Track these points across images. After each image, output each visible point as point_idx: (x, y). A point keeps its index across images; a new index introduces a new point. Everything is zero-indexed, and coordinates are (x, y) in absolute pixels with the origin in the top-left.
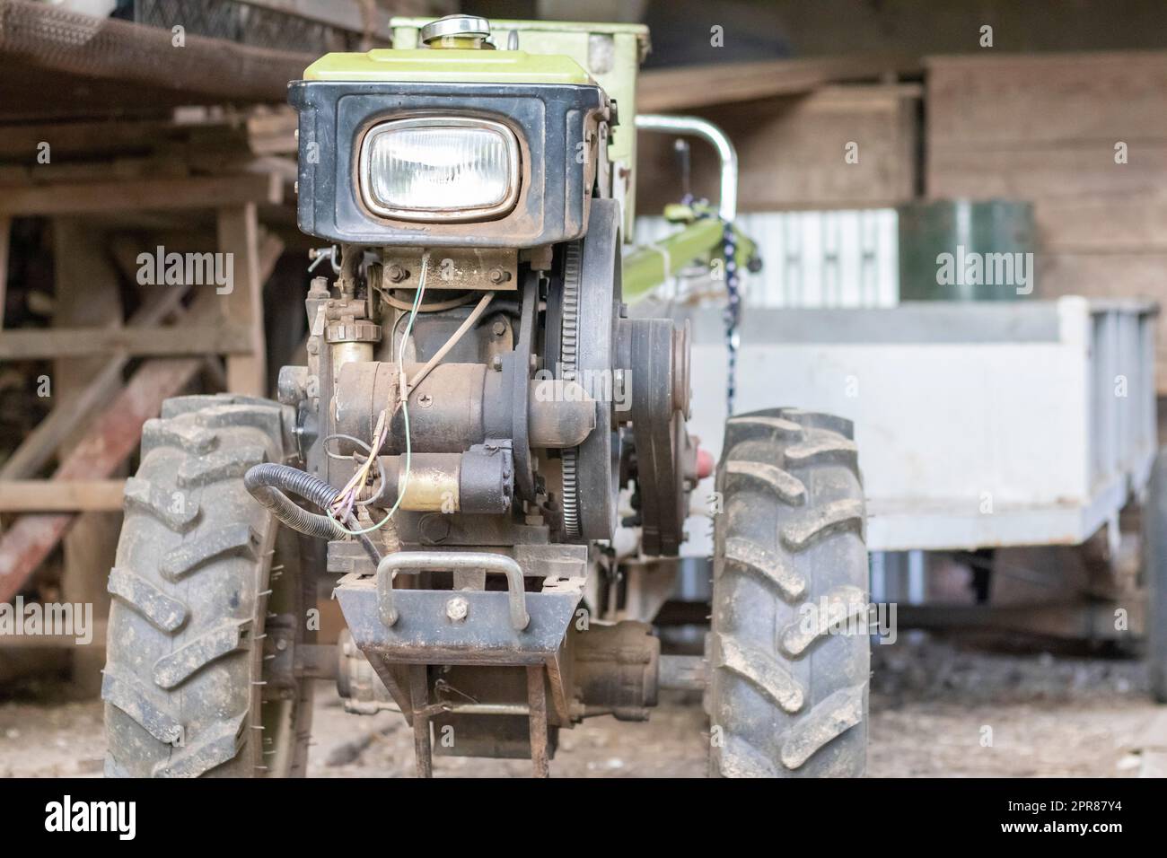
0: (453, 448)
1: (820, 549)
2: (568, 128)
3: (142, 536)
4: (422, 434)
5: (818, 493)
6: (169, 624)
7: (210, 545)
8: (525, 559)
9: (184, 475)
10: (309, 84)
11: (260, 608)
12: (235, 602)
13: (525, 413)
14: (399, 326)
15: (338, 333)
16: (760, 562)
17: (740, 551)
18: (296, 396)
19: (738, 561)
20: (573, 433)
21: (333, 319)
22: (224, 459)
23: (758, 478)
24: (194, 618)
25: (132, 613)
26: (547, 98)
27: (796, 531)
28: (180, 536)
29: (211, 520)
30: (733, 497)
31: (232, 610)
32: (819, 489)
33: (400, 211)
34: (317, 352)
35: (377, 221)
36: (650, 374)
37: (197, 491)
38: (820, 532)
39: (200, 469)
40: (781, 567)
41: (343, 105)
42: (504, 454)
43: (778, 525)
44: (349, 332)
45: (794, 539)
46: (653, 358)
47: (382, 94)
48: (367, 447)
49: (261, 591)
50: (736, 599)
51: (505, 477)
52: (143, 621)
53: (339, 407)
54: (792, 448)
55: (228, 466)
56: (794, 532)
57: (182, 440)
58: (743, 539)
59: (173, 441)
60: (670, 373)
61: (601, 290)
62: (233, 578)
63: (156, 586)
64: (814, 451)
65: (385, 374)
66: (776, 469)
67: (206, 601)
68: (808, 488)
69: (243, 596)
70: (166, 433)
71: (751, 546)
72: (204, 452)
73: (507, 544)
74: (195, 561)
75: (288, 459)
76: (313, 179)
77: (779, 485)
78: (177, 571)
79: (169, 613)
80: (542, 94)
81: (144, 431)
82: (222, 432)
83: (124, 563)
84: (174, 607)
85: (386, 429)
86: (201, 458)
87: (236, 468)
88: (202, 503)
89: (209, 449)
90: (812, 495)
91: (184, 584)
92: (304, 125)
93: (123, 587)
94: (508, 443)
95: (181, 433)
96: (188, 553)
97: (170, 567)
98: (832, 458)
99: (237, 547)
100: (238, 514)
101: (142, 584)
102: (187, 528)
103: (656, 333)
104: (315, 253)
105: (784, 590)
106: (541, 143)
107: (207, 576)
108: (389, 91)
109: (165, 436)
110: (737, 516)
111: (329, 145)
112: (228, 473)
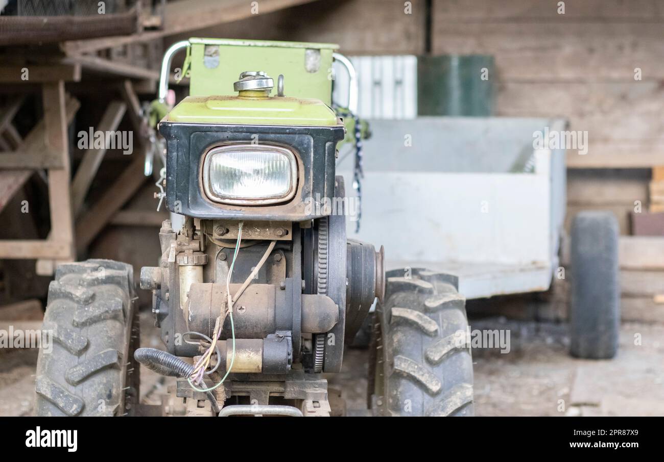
0: (257, 336)
1: (447, 362)
2: (326, 152)
3: (54, 357)
4: (239, 328)
5: (444, 328)
6: (73, 412)
7: (95, 364)
8: (292, 389)
9: (77, 320)
10: (173, 125)
11: (123, 397)
12: (110, 396)
13: (300, 317)
14: (219, 256)
15: (183, 260)
16: (414, 372)
17: (403, 365)
18: (151, 285)
19: (401, 371)
20: (327, 326)
21: (180, 252)
22: (100, 309)
23: (411, 320)
24: (86, 407)
25: (50, 403)
26: (314, 135)
27: (435, 353)
28: (76, 357)
29: (95, 347)
30: (395, 329)
31: (108, 401)
32: (445, 325)
33: (227, 200)
34: (168, 266)
35: (213, 204)
36: (363, 280)
37: (85, 329)
38: (448, 353)
39: (86, 316)
40: (427, 375)
41: (194, 137)
42: (287, 340)
43: (424, 348)
44: (190, 260)
45: (434, 358)
46: (365, 270)
47: (217, 132)
48: (209, 339)
49: (123, 388)
50: (400, 392)
51: (289, 354)
52: (56, 408)
53: (191, 313)
54: (429, 300)
55: (102, 313)
56: (433, 354)
57: (74, 296)
58: (404, 357)
59: (68, 296)
60: (375, 280)
61: (340, 240)
62: (108, 382)
63: (64, 388)
64: (441, 302)
65: (217, 293)
66: (421, 314)
67: (93, 396)
68: (439, 325)
69: (114, 392)
70: (64, 291)
71: (409, 362)
72: (87, 303)
73: (281, 380)
74: (87, 373)
75: (132, 301)
76: (175, 181)
77: (423, 325)
78: (77, 380)
79: (73, 405)
80: (312, 133)
81: (50, 289)
82: (96, 289)
83: (43, 372)
84: (75, 401)
85: (220, 329)
86: (86, 309)
87: (107, 314)
88: (88, 336)
89: (90, 301)
90: (441, 329)
91: (80, 387)
92: (170, 149)
93: (44, 389)
94: (289, 333)
95: (73, 292)
96: (83, 369)
97: (72, 377)
98: (451, 305)
99: (110, 364)
100: (110, 343)
101: (56, 388)
102: (81, 353)
103: (366, 255)
104: (157, 195)
105: (429, 389)
106: (311, 161)
107: (94, 381)
108: (221, 129)
109: (63, 293)
110: (399, 341)
111: (185, 161)
112: (102, 317)
